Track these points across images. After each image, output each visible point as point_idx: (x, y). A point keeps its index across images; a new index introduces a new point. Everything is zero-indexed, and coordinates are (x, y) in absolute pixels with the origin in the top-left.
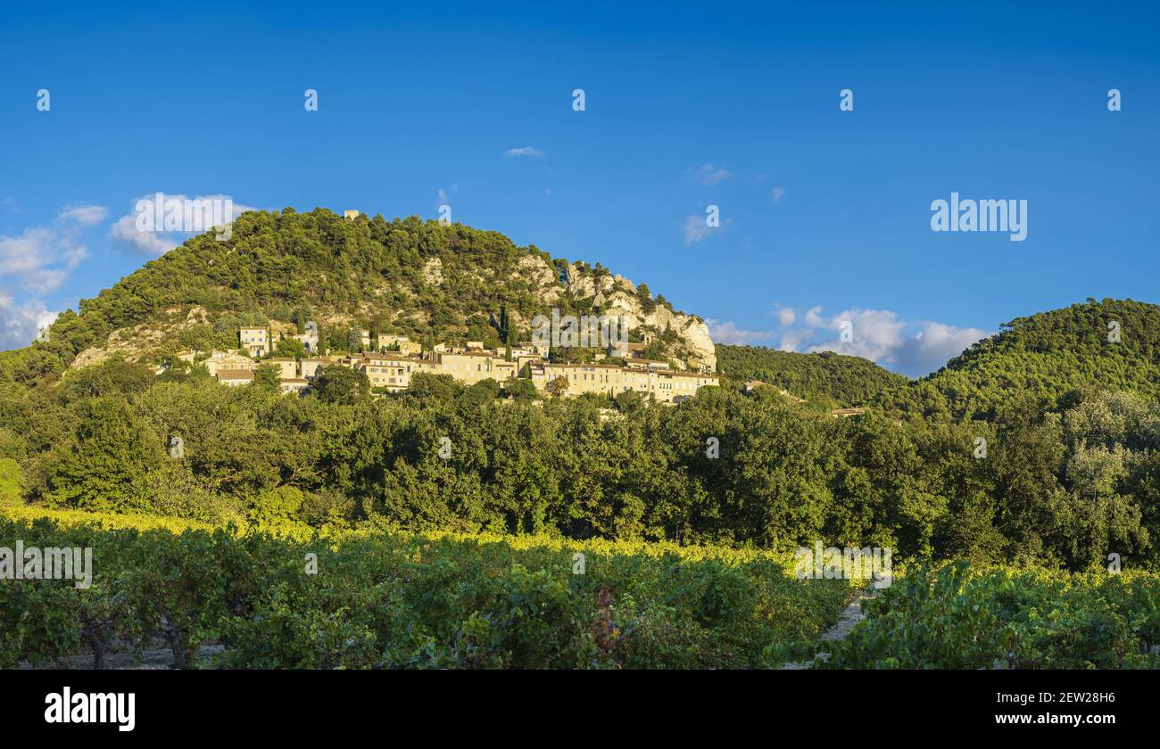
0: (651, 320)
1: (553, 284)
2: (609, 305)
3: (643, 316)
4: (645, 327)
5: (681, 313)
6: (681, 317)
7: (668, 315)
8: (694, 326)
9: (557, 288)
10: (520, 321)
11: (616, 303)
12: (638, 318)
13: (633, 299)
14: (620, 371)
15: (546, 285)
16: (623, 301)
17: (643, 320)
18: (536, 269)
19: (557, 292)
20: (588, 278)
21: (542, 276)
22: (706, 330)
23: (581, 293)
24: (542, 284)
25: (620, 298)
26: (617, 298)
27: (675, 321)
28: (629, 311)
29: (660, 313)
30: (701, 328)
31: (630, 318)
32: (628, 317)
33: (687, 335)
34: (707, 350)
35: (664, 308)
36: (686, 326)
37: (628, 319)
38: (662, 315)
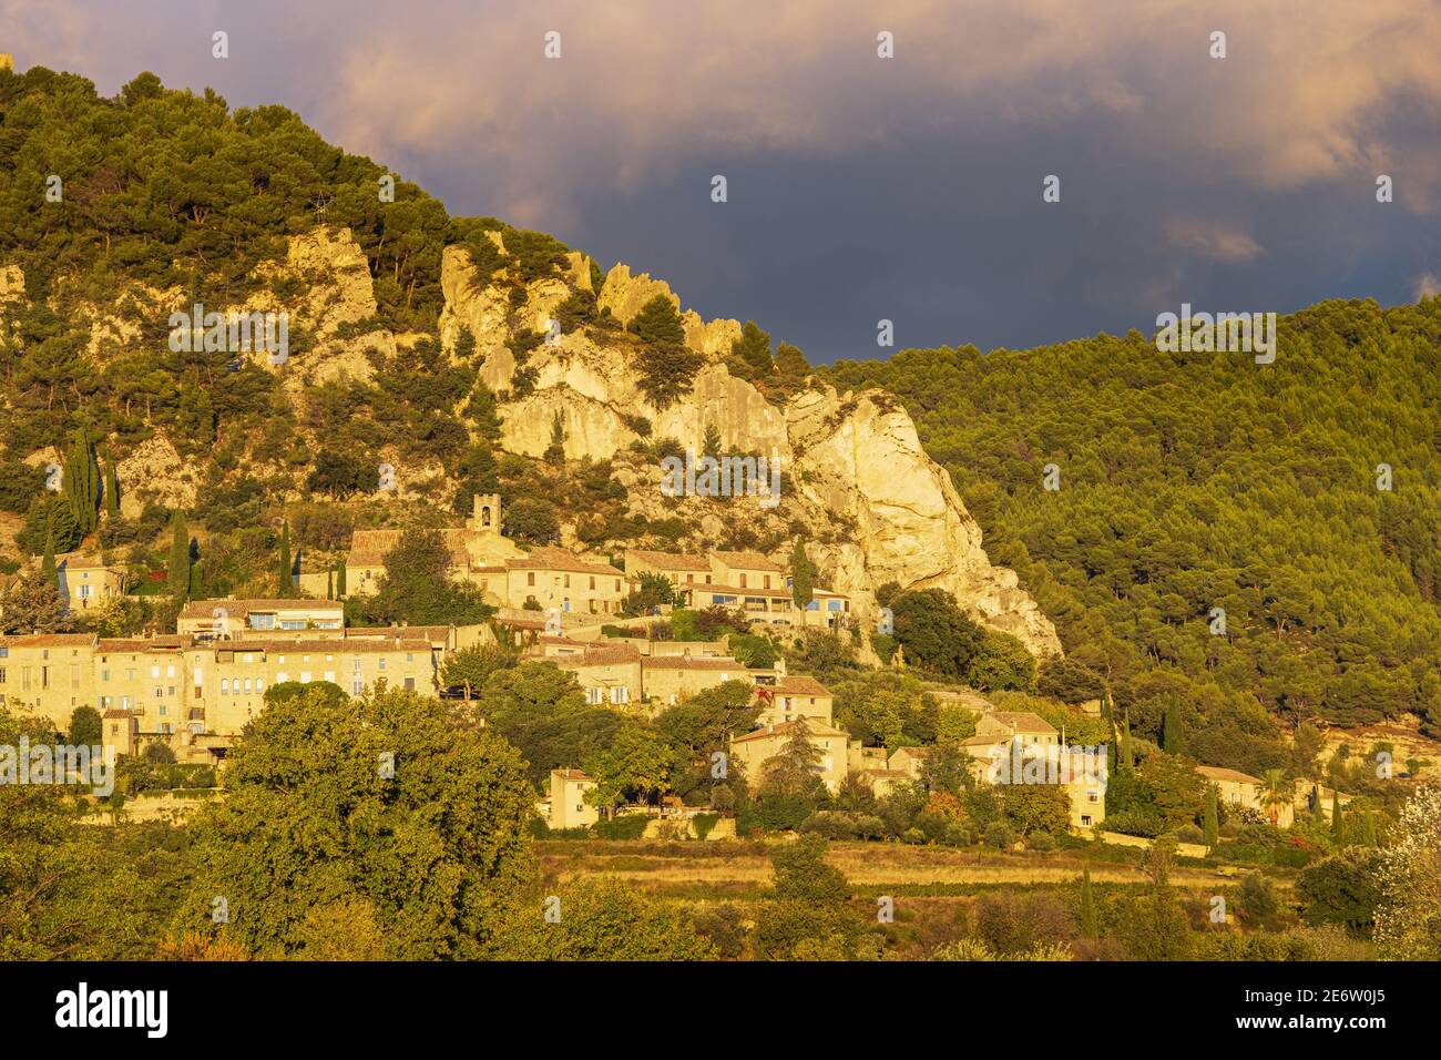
0: (678, 423)
1: (365, 326)
2: (524, 384)
3: (648, 412)
4: (645, 448)
6: (809, 399)
7: (742, 400)
9: (373, 339)
10: (169, 469)
11: (548, 377)
12: (626, 418)
15: (345, 332)
16: (576, 364)
17: (642, 427)
18: (325, 279)
19: (371, 353)
20: (491, 291)
21: (336, 299)
23: (466, 343)
24: (331, 327)
25: (564, 358)
26: (555, 359)
27: (769, 418)
28: (591, 400)
29: (712, 394)
30: (887, 430)
31: (598, 422)
32: (591, 420)
33: (831, 460)
34: (915, 508)
35: (728, 378)
36: (827, 429)
37: (591, 427)
38: (717, 403)
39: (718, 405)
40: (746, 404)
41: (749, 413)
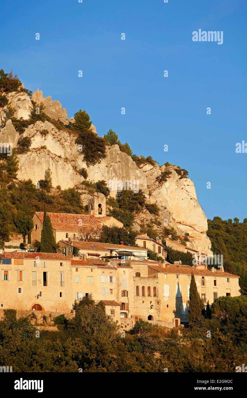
0: (98, 173)
2: (25, 145)
3: (83, 165)
4: (87, 184)
5: (149, 161)
6: (148, 167)
7: (127, 164)
8: (170, 184)
11: (36, 142)
12: (75, 168)
13: (65, 134)
14: (67, 264)
16: (49, 137)
17: (84, 173)
22: (192, 191)
25: (44, 133)
26: (38, 133)
27: (139, 175)
28: (60, 157)
29: (113, 160)
30: (183, 187)
31: (63, 168)
32: (60, 167)
33: (161, 199)
34: (195, 227)
35: (119, 152)
36: (157, 183)
37: (60, 170)
38: (116, 164)
39: (116, 166)
40: (128, 167)
41: (130, 171)
